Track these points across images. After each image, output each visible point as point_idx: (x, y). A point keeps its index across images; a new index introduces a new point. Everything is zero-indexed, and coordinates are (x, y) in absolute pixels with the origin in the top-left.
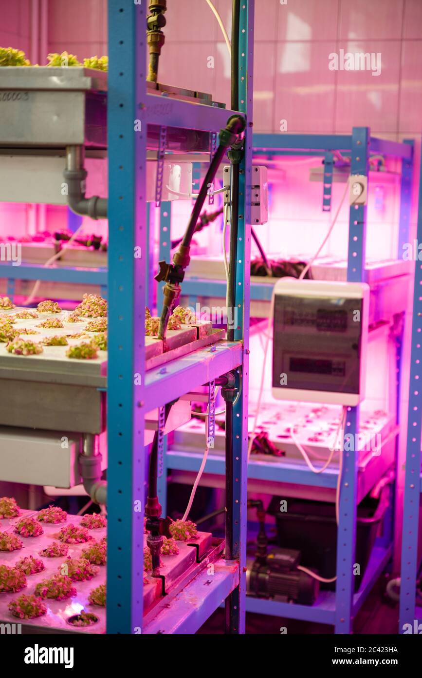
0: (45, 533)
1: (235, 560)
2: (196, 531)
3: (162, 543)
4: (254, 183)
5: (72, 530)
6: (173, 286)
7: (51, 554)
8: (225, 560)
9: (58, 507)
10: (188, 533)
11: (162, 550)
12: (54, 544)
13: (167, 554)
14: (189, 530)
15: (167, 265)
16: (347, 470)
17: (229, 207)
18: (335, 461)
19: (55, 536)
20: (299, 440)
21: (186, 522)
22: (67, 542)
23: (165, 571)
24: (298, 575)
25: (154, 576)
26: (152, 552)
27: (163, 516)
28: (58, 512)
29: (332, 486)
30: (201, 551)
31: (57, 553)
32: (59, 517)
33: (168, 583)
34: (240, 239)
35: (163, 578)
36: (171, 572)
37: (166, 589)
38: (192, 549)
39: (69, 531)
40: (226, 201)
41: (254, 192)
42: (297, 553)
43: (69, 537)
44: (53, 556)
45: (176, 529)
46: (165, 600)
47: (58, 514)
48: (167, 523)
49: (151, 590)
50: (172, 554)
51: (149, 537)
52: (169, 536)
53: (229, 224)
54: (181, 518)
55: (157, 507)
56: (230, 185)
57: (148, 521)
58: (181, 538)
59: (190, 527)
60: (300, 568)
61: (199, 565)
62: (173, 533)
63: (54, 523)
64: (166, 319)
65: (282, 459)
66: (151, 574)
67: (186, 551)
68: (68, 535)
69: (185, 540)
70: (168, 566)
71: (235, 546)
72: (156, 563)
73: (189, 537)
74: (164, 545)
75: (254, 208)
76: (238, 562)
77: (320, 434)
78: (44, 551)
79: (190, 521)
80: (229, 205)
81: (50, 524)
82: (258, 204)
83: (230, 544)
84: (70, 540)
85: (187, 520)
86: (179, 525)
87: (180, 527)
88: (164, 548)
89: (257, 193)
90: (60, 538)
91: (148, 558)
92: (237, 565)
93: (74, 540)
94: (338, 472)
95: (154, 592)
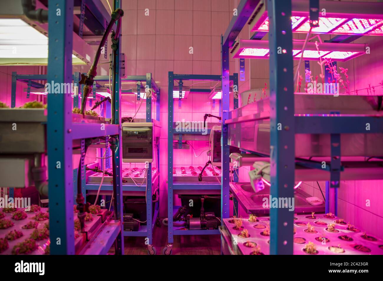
0: (28, 217)
1: (119, 220)
2: (100, 209)
3: (85, 216)
4: (122, 60)
5: (41, 214)
6: (88, 86)
7: (28, 227)
8: (114, 220)
9: (36, 205)
10: (97, 210)
11: (85, 219)
12: (31, 222)
13: (88, 220)
14: (97, 209)
15: (85, 76)
16: (149, 185)
17: (112, 70)
18: (145, 182)
19: (33, 218)
20: (132, 177)
21: (96, 206)
22: (39, 220)
23: (87, 229)
24: (133, 222)
25: (82, 232)
26: (80, 221)
27: (85, 202)
28: (36, 207)
29: (144, 190)
30: (103, 217)
31: (32, 226)
32: (37, 209)
33: (89, 235)
34: (117, 82)
35: (86, 233)
36: (90, 229)
37: (88, 238)
38: (99, 217)
39: (39, 215)
40: (110, 67)
41: (122, 63)
42: (132, 214)
43: (40, 218)
44: (30, 228)
45: (92, 209)
46: (88, 244)
47: (36, 208)
48: (87, 206)
49: (81, 240)
50: (90, 220)
51: (78, 214)
52: (89, 212)
53: (112, 76)
54: (93, 204)
55: (82, 198)
56: (112, 60)
57: (78, 206)
58: (94, 213)
59: (98, 207)
60: (133, 219)
61: (103, 224)
62: (91, 210)
63: (34, 212)
64: (85, 103)
65: (126, 183)
66: (80, 231)
67: (96, 218)
68: (39, 217)
69: (96, 213)
70: (89, 226)
71: (118, 213)
72: (83, 226)
73: (97, 212)
74: (86, 217)
75: (122, 70)
76: (120, 220)
77: (138, 175)
78: (25, 226)
79: (97, 205)
80: (112, 69)
81: (32, 213)
82: (124, 68)
83: (116, 213)
84: (40, 219)
85: (96, 205)
86: (93, 207)
87: (93, 208)
88: (86, 218)
89: (124, 64)
90: (35, 219)
91: (78, 224)
92: (120, 222)
93: (42, 219)
94: (146, 186)
95: (82, 240)
